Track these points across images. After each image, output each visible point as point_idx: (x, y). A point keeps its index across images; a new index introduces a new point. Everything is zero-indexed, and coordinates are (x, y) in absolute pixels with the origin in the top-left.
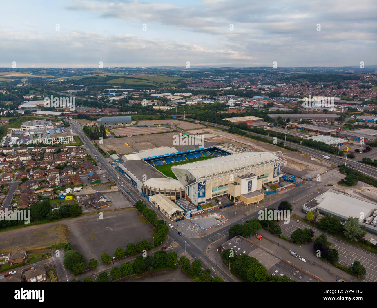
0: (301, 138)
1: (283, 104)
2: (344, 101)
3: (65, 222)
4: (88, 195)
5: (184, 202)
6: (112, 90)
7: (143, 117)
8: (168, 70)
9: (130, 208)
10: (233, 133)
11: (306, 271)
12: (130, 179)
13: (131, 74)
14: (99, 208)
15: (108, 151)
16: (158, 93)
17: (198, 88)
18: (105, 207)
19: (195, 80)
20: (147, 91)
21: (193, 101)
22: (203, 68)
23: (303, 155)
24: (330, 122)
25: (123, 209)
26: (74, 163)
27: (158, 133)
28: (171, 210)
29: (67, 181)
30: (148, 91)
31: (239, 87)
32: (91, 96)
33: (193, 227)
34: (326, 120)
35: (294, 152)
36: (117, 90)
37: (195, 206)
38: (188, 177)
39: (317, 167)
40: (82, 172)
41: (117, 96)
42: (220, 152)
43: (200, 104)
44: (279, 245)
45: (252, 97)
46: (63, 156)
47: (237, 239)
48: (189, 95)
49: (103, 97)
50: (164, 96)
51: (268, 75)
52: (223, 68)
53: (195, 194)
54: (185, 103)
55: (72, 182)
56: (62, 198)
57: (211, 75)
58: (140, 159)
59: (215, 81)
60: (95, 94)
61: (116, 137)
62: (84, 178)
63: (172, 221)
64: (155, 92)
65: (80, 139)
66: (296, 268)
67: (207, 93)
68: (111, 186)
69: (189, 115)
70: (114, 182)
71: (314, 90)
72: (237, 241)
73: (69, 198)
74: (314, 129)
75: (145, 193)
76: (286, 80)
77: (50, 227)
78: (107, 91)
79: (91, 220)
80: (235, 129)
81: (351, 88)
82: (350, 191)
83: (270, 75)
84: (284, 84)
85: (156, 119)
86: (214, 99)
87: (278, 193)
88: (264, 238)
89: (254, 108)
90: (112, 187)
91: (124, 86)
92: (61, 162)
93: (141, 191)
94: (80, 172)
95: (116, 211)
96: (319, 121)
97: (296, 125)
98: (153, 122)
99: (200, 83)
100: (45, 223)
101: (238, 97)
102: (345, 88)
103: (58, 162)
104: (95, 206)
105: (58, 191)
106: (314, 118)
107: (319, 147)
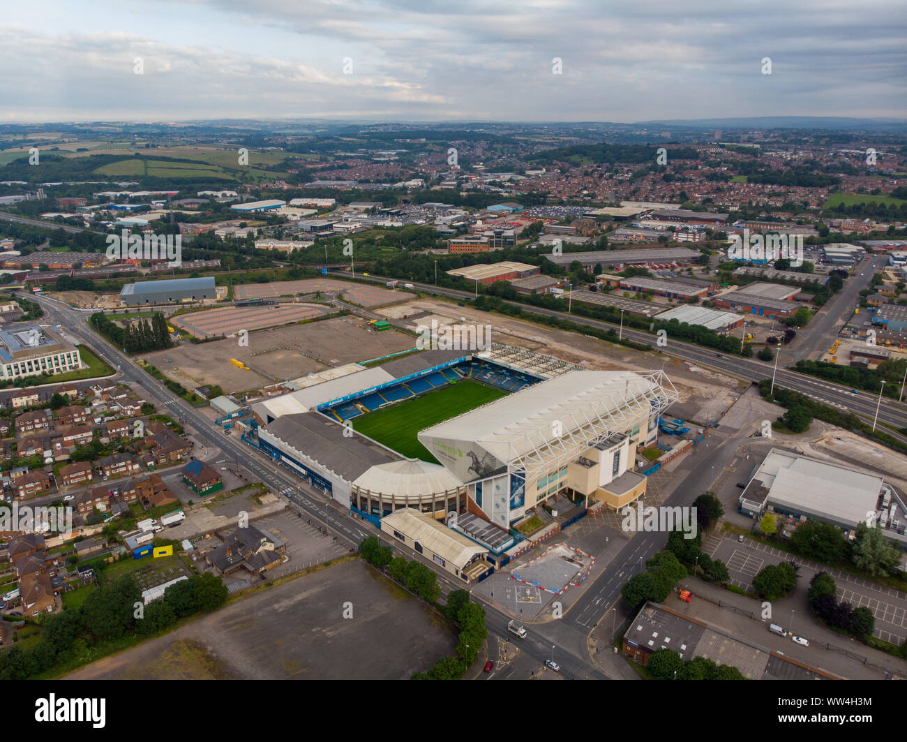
0: (645, 315)
1: (562, 223)
2: (689, 213)
3: (188, 630)
4: (210, 532)
5: (473, 522)
6: (118, 194)
7: (241, 275)
8: (243, 131)
9: (342, 557)
10: (487, 310)
11: (820, 669)
12: (304, 471)
13: (153, 146)
14: (263, 572)
15: (198, 389)
16: (248, 201)
17: (344, 183)
18: (276, 566)
19: (327, 161)
20: (217, 196)
21: (347, 220)
22: (330, 126)
23: (667, 359)
24: (685, 269)
25: (327, 564)
26: (119, 433)
27: (305, 322)
28: (459, 553)
29: (130, 495)
30: (219, 194)
31: (441, 179)
32: (66, 216)
33: (528, 592)
34: (674, 263)
35: (646, 353)
36: (132, 194)
37: (505, 531)
38: (480, 460)
39: (713, 389)
40: (157, 462)
41: (136, 212)
42: (485, 368)
43: (369, 229)
44: (735, 610)
45: (485, 207)
46: (76, 415)
47: (649, 613)
48: (330, 204)
49: (99, 218)
50: (267, 209)
51: (495, 146)
52: (380, 125)
53: (500, 502)
54: (330, 227)
55: (144, 498)
56: (142, 553)
57: (361, 146)
58: (305, 410)
59: (377, 162)
60: (72, 209)
61: (195, 341)
62: (172, 478)
63: (468, 582)
64: (239, 198)
65: (96, 356)
66: (811, 671)
67: (374, 196)
68: (257, 495)
69: (361, 264)
70: (262, 484)
71: (616, 185)
72: (653, 619)
73: (165, 552)
74: (661, 289)
75: (363, 508)
76: (545, 159)
77: (155, 654)
78: (104, 200)
79: (260, 614)
80: (490, 300)
81: (691, 180)
82: (803, 445)
83: (501, 146)
84: (541, 170)
85: (277, 280)
86: (397, 214)
87: (664, 468)
88: (696, 596)
89: (506, 238)
90: (263, 499)
91: (149, 182)
92: (79, 436)
93: (348, 504)
94: (152, 463)
95: (312, 574)
96: (661, 268)
97: (619, 281)
98: (273, 290)
99: (341, 167)
100: (132, 644)
101: (452, 208)
102: (679, 179)
103: (70, 438)
104: (251, 568)
105: (120, 532)
106: (649, 261)
107: (696, 337)
